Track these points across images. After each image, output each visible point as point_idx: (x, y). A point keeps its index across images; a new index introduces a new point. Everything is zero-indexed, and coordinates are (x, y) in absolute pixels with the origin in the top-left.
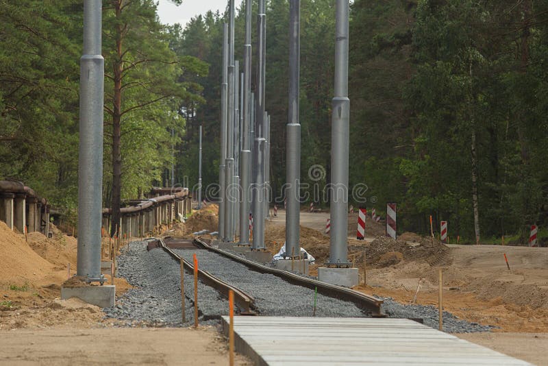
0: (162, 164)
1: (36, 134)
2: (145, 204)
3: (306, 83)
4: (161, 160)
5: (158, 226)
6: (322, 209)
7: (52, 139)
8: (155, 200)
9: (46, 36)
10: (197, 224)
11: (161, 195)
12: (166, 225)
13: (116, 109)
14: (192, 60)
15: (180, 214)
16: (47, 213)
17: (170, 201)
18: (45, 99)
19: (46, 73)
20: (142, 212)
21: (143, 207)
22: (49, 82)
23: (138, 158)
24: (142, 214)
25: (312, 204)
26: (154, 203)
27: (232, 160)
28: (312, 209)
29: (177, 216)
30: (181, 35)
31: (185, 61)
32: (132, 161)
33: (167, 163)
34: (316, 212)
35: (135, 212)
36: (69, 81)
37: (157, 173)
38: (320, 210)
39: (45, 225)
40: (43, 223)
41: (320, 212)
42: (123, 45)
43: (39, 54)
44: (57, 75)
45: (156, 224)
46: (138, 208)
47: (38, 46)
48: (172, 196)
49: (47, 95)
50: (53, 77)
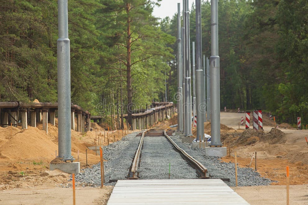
0: (159, 90)
1: (78, 78)
2: (148, 111)
3: (234, 45)
4: (158, 88)
5: (156, 122)
6: (244, 111)
7: (86, 80)
8: (154, 109)
9: (82, 26)
10: (175, 121)
11: (158, 106)
12: (161, 122)
13: (128, 63)
14: (166, 36)
15: (168, 116)
16: (89, 118)
17: (163, 109)
18: (82, 59)
19: (82, 45)
20: (146, 115)
21: (147, 113)
22: (84, 50)
23: (143, 88)
24: (147, 117)
25: (239, 109)
26: (154, 111)
27: (181, 89)
28: (239, 111)
29: (166, 117)
30: (170, 22)
31: (163, 36)
32: (141, 89)
33: (161, 89)
34: (241, 113)
35: (143, 116)
36: (94, 49)
37: (156, 95)
38: (243, 111)
39: (88, 125)
40: (87, 124)
41: (243, 113)
42: (130, 29)
43: (79, 36)
44: (88, 47)
45: (155, 122)
46: (144, 113)
47: (78, 31)
48: (164, 107)
49: (84, 57)
50: (86, 48)
